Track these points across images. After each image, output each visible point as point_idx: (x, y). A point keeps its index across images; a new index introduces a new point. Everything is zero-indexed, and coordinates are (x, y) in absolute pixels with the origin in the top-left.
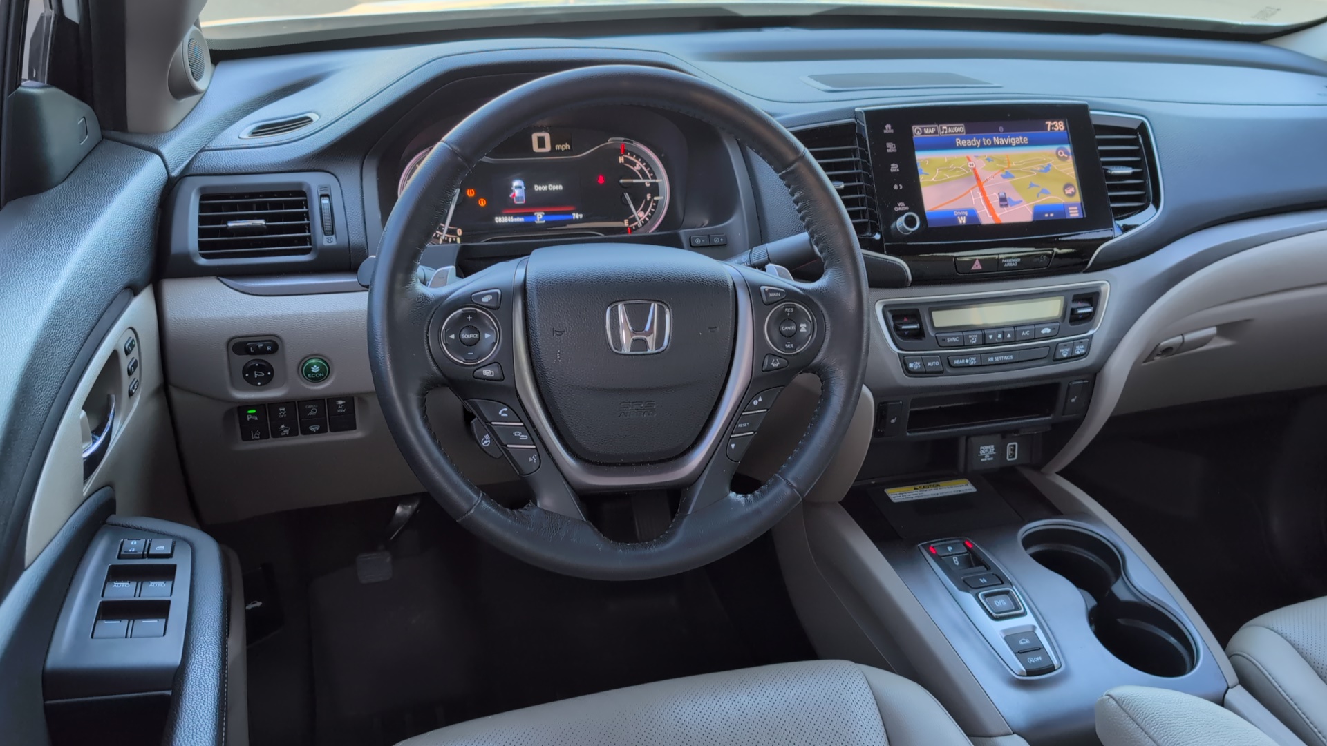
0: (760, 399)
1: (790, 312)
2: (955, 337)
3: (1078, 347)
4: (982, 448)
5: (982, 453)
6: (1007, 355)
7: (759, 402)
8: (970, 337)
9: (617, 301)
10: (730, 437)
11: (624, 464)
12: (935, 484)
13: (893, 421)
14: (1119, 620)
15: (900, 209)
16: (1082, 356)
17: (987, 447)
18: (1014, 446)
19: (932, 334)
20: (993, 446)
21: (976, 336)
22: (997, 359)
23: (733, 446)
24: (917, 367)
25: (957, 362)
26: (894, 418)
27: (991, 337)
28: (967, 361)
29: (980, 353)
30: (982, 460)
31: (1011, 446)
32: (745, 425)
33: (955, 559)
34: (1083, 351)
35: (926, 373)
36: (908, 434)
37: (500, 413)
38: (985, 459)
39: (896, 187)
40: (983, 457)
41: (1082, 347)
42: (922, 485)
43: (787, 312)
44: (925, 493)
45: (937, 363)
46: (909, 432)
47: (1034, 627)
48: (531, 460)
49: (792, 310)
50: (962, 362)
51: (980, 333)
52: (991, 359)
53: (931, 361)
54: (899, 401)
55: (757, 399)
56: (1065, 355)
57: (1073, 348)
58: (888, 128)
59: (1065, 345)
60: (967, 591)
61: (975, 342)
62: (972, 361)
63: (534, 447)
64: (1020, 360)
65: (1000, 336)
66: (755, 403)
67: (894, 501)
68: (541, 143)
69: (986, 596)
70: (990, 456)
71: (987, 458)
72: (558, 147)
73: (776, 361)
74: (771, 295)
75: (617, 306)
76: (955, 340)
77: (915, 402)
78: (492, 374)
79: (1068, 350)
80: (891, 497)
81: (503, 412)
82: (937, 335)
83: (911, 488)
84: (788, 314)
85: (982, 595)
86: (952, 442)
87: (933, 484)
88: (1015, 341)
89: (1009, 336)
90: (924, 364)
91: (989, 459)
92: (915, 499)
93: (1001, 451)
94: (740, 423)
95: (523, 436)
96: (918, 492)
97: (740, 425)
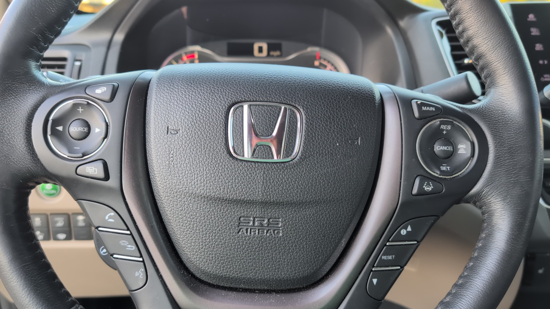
0: (409, 229)
1: (447, 130)
7: (407, 232)
9: (241, 102)
10: (372, 271)
11: (245, 290)
13: (541, 271)
15: (546, 79)
23: (375, 281)
26: (541, 269)
32: (390, 257)
37: (107, 218)
39: (541, 62)
43: (443, 130)
48: (137, 274)
49: (449, 127)
55: (406, 229)
58: (531, 17)
63: (141, 259)
66: (403, 232)
68: (260, 50)
72: (272, 53)
73: (428, 184)
74: (424, 108)
75: (242, 106)
78: (95, 171)
81: (110, 217)
84: (445, 132)
94: (383, 255)
95: (129, 246)
97: (384, 258)
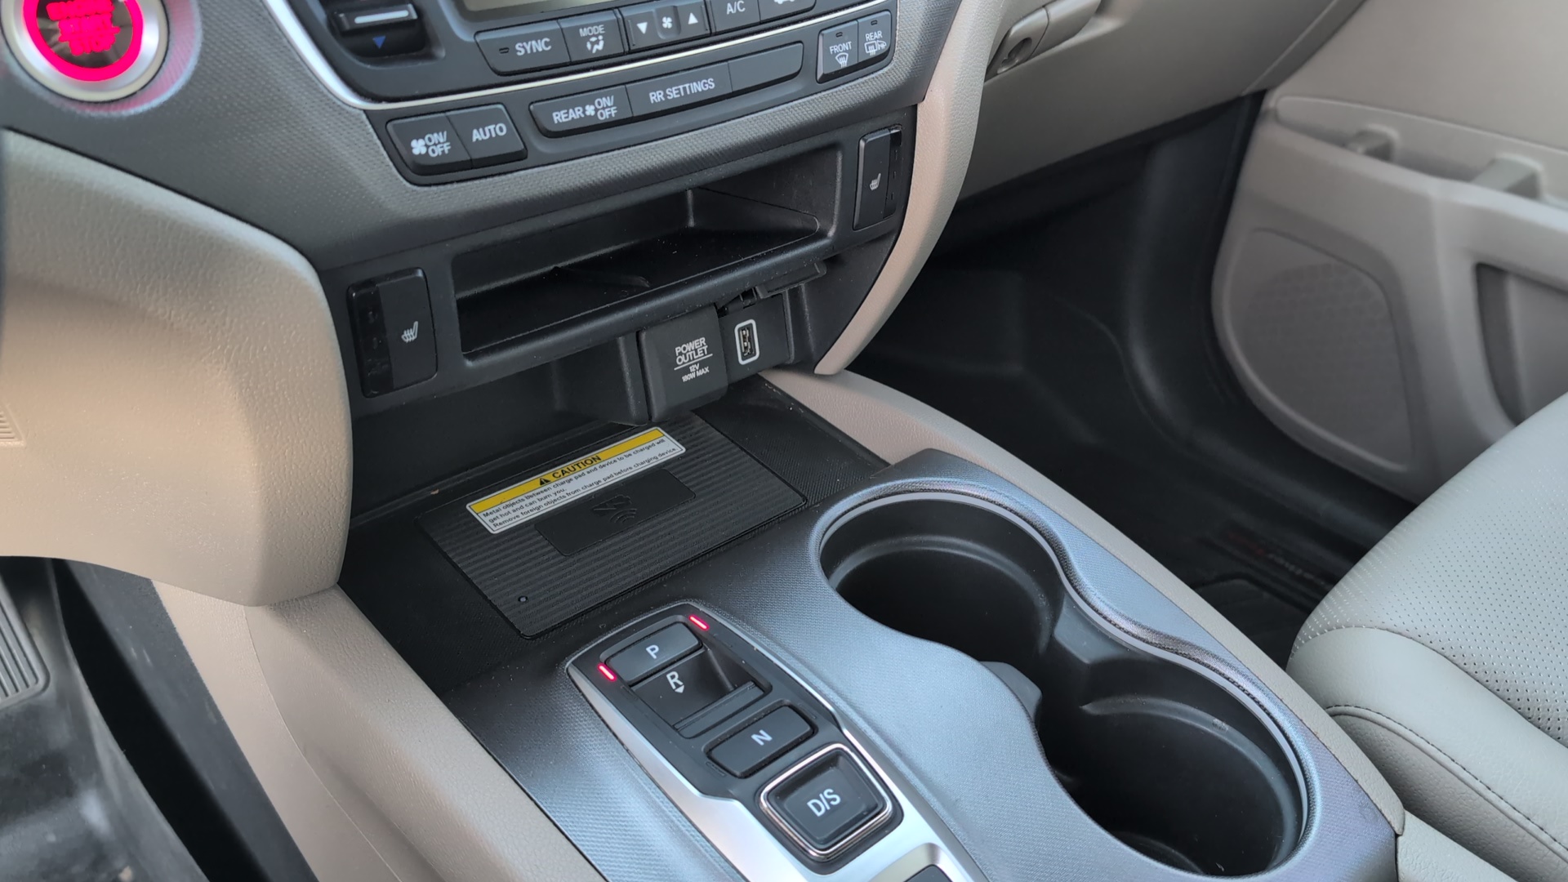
2: (537, 37)
3: (869, 36)
4: (678, 350)
5: (681, 362)
6: (697, 79)
8: (583, 32)
12: (589, 456)
14: (1086, 707)
16: (882, 58)
17: (690, 346)
18: (749, 327)
19: (462, 32)
20: (702, 340)
21: (600, 29)
22: (673, 93)
24: (438, 151)
25: (560, 117)
26: (410, 327)
27: (643, 27)
28: (590, 110)
29: (625, 82)
30: (685, 378)
31: (742, 329)
33: (673, 679)
34: (883, 46)
35: (472, 164)
36: (469, 363)
38: (692, 376)
40: (686, 371)
41: (879, 35)
42: (558, 469)
44: (569, 488)
45: (498, 130)
46: (471, 357)
47: (932, 849)
50: (575, 114)
51: (609, 17)
52: (656, 97)
53: (482, 124)
54: (413, 270)
56: (843, 63)
57: (859, 43)
59: (839, 35)
60: (724, 794)
61: (600, 47)
62: (605, 108)
64: (736, 89)
65: (667, 23)
67: (495, 530)
69: (782, 794)
70: (702, 364)
71: (696, 372)
76: (540, 46)
77: (465, 267)
79: (846, 46)
80: (486, 521)
82: (482, 37)
83: (532, 483)
85: (768, 799)
86: (602, 355)
87: (582, 459)
88: (711, 36)
89: (693, 20)
90: (459, 137)
91: (700, 373)
92: (545, 509)
93: (723, 347)
96: (551, 489)
